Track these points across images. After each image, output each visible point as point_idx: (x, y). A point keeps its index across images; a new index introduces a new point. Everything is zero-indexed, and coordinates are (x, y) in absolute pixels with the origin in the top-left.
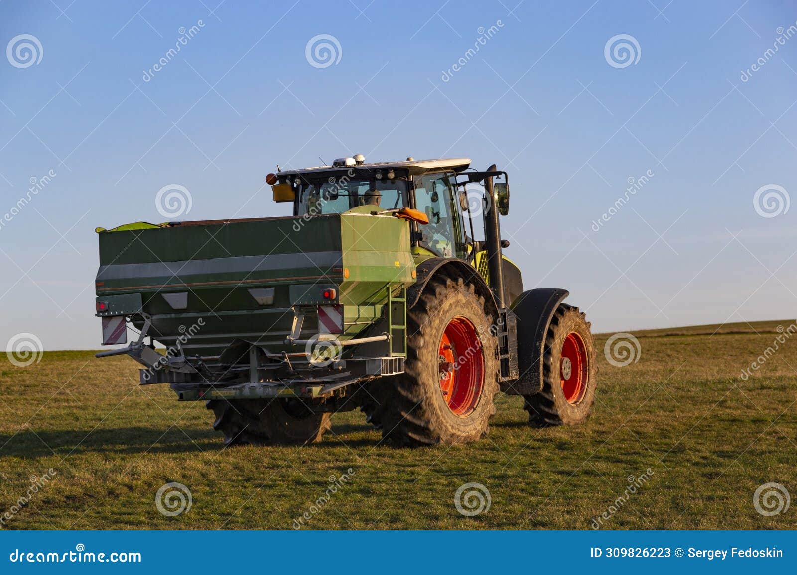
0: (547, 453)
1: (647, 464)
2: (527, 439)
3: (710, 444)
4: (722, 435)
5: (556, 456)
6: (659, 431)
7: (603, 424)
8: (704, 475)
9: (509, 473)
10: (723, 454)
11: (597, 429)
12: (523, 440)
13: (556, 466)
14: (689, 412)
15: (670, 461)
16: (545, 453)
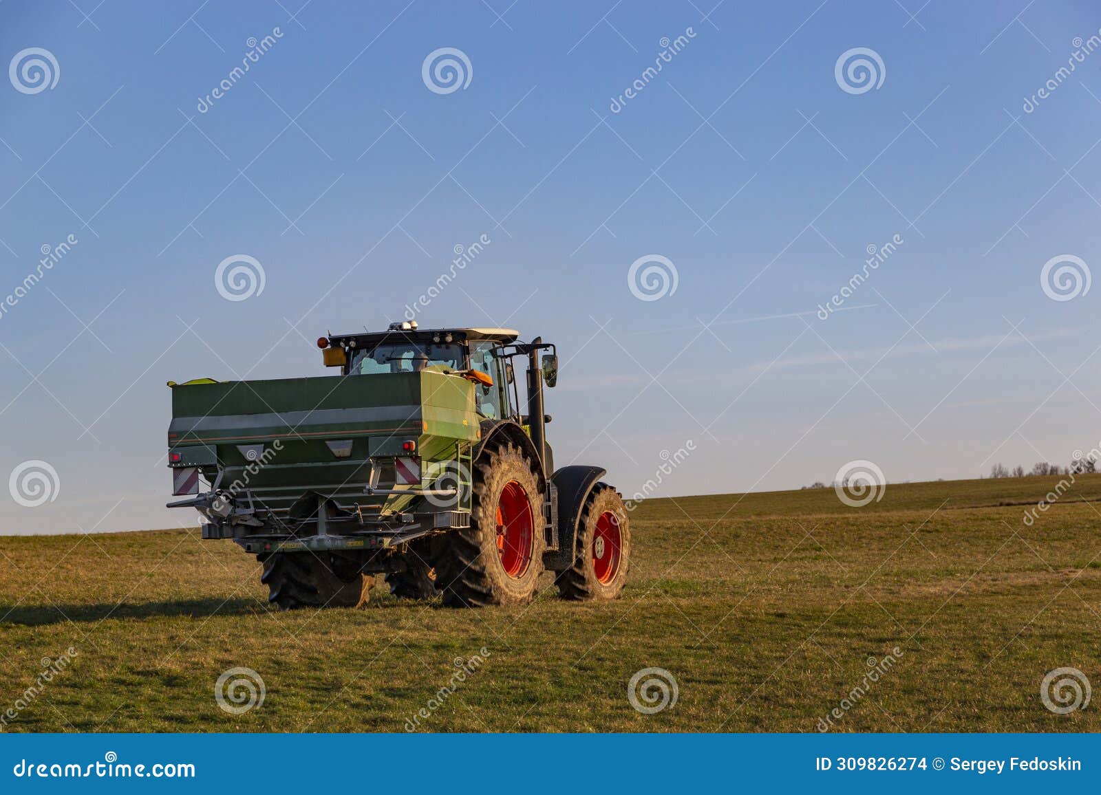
0: (150, 691)
1: (288, 706)
2: (124, 671)
3: (376, 679)
4: (393, 666)
5: (162, 696)
6: (307, 661)
7: (230, 651)
8: (365, 721)
9: (96, 719)
10: (392, 692)
11: (221, 657)
12: (117, 673)
13: (162, 709)
14: (349, 634)
15: (321, 702)
16: (148, 691)
